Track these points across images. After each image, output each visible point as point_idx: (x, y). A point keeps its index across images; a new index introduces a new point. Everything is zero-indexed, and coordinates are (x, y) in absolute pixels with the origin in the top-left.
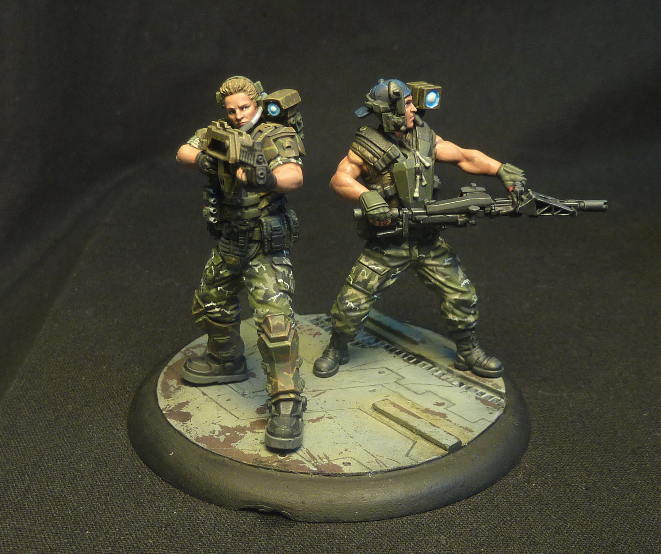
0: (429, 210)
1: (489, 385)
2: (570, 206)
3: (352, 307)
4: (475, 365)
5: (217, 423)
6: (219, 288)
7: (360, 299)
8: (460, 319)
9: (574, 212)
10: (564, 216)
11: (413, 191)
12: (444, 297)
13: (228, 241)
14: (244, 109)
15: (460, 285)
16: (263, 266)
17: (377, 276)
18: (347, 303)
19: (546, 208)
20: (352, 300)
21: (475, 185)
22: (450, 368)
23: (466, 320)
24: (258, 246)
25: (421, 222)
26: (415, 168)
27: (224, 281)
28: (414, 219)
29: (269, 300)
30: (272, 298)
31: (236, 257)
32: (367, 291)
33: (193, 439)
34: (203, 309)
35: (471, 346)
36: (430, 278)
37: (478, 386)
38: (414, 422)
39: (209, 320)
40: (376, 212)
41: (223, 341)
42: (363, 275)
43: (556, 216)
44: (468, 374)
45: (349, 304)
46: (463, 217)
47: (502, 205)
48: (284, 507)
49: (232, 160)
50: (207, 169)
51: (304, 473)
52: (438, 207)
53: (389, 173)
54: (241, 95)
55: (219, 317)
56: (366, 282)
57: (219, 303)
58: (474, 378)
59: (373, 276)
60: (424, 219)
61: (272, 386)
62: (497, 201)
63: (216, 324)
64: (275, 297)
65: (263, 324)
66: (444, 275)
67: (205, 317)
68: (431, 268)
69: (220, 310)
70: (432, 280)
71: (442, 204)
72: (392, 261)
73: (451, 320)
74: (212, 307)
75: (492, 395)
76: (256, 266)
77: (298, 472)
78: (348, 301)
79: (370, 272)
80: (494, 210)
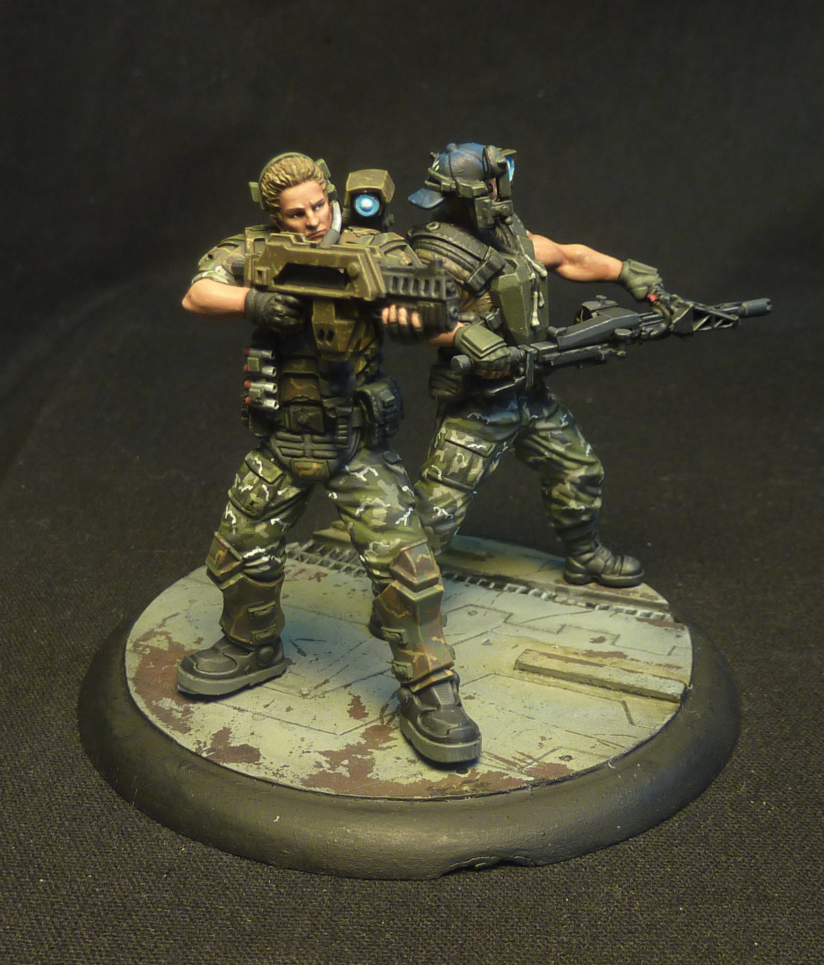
0: (562, 344)
1: (637, 597)
2: (729, 313)
3: (445, 516)
4: (603, 572)
5: (312, 750)
6: (273, 521)
7: (455, 502)
8: (588, 506)
9: (737, 321)
10: (726, 328)
11: (530, 317)
12: (563, 476)
13: (299, 437)
14: (318, 208)
15: (584, 453)
16: (371, 469)
17: (481, 460)
18: (437, 511)
19: (705, 320)
20: (444, 504)
21: (601, 297)
22: (561, 585)
23: (593, 506)
24: (357, 437)
25: (553, 364)
26: (531, 281)
27: (283, 507)
28: (540, 361)
29: (397, 523)
30: (402, 519)
31: (321, 461)
32: (466, 487)
33: (297, 784)
34: (239, 563)
35: (593, 545)
36: (542, 450)
37: (619, 604)
38: (602, 674)
39: (250, 580)
40: (493, 357)
41: (265, 612)
42: (460, 461)
43: (718, 328)
44: (592, 587)
45: (440, 512)
46: (605, 348)
47: (651, 322)
48: (518, 849)
49: (372, 295)
50: (279, 316)
51: (518, 789)
52: (573, 337)
53: (487, 293)
54: (311, 185)
55: (267, 571)
56: (465, 472)
57: (269, 547)
58: (606, 592)
59: (475, 461)
60: (556, 359)
61: (414, 665)
62: (644, 318)
63: (261, 584)
64: (406, 516)
65: (393, 565)
66: (563, 442)
67: (242, 576)
68: (543, 434)
69: (270, 559)
70: (546, 453)
71: (578, 332)
72: (499, 432)
73: (573, 510)
74: (258, 556)
75: (647, 611)
76: (358, 471)
77: (510, 790)
78: (437, 508)
79: (469, 455)
80: (645, 331)
